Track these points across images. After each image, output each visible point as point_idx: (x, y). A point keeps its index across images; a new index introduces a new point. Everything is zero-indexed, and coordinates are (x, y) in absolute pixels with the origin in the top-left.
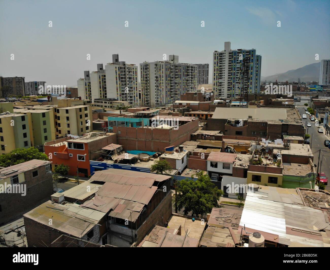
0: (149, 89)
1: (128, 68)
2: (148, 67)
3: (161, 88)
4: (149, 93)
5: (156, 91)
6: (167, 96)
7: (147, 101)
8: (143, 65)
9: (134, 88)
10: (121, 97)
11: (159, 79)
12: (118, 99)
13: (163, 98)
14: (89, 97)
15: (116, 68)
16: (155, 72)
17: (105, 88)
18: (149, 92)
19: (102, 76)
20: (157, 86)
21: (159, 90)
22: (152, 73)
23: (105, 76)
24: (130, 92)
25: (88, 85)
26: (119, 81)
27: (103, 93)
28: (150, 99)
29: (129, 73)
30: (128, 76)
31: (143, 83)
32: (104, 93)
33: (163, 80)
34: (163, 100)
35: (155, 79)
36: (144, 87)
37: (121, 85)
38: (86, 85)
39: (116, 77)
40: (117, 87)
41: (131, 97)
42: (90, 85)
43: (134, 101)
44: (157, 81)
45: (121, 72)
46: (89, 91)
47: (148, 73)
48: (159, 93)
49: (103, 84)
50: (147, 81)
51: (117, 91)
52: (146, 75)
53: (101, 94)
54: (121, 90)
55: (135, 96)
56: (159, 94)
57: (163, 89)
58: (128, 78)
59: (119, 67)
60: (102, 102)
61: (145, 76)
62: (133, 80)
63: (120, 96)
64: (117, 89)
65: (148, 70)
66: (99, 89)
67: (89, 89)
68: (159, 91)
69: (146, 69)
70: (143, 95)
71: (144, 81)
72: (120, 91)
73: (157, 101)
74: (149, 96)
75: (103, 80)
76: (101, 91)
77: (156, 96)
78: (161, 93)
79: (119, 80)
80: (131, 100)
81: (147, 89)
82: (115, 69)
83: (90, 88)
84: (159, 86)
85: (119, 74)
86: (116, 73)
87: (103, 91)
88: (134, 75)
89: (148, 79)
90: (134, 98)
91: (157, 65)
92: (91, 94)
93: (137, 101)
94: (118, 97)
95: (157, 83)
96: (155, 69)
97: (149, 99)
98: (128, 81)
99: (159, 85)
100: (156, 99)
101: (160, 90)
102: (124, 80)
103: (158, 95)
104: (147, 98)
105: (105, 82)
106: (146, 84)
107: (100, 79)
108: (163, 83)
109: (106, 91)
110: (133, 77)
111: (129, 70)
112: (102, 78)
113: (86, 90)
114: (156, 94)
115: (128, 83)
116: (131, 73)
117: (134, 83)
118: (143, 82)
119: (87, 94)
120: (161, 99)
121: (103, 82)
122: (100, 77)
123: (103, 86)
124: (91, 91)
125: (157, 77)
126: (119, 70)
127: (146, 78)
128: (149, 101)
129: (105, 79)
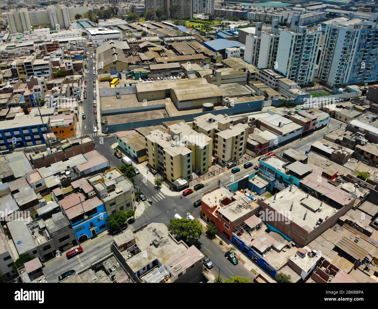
0: (330, 61)
1: (308, 36)
2: (337, 32)
3: (348, 61)
4: (329, 66)
5: (339, 65)
6: (353, 71)
7: (324, 74)
8: (331, 28)
9: (311, 59)
10: (291, 72)
11: (349, 50)
12: (286, 73)
13: (347, 74)
14: (256, 56)
15: (293, 37)
16: (344, 42)
17: (276, 53)
18: (329, 63)
19: (275, 38)
20: (343, 60)
21: (344, 64)
22: (340, 42)
23: (278, 39)
24: (304, 65)
25: (258, 43)
26: (293, 53)
27: (272, 59)
28: (329, 73)
29: (309, 43)
30: (305, 46)
31: (325, 50)
32: (274, 59)
33: (353, 51)
34: (346, 77)
35: (343, 50)
36: (325, 55)
37: (294, 57)
38: (255, 43)
39: (291, 49)
40: (289, 60)
41: (304, 71)
42: (260, 43)
43: (306, 76)
44: (344, 53)
45: (298, 42)
46: (257, 50)
47: (335, 40)
48: (342, 68)
49: (274, 48)
50: (330, 49)
51: (288, 65)
52: (332, 42)
53: (269, 60)
54: (293, 63)
55: (309, 70)
56: (343, 70)
57: (350, 62)
58: (305, 48)
59: (296, 36)
60: (267, 76)
61: (329, 43)
62: (311, 50)
63: (290, 70)
64: (288, 62)
65: (336, 36)
66: (269, 54)
67: (257, 47)
68: (344, 66)
69: (333, 34)
70: (322, 64)
71: (327, 47)
72: (291, 64)
73: (338, 79)
74: (328, 69)
75: (274, 44)
76: (269, 56)
77: (337, 73)
78: (346, 68)
79: (294, 51)
80: (303, 75)
81: (328, 60)
82: (291, 38)
83: (259, 47)
84: (345, 60)
85: (295, 44)
86: (292, 43)
87: (272, 56)
88: (314, 44)
89: (333, 47)
90: (307, 73)
91: (349, 32)
92: (259, 53)
93: (311, 75)
94: (287, 71)
95: (343, 56)
96: (345, 38)
97: (327, 73)
98: (306, 44)
99: (346, 58)
100: (336, 76)
101: (346, 64)
102: (299, 51)
103: (340, 71)
104: (325, 71)
105: (277, 46)
106: (329, 53)
107: (271, 43)
108: (352, 55)
109: (275, 57)
110: (312, 46)
111: (309, 38)
112: (275, 42)
113: (254, 48)
114: (338, 69)
115: (304, 54)
116: (311, 42)
117: (312, 53)
118: (325, 48)
119: (254, 53)
120: (344, 76)
121: (274, 46)
122: (272, 40)
123: (273, 51)
124: (259, 50)
125: (345, 49)
126: (296, 39)
127: (331, 45)
128: (327, 75)
129: (277, 42)
